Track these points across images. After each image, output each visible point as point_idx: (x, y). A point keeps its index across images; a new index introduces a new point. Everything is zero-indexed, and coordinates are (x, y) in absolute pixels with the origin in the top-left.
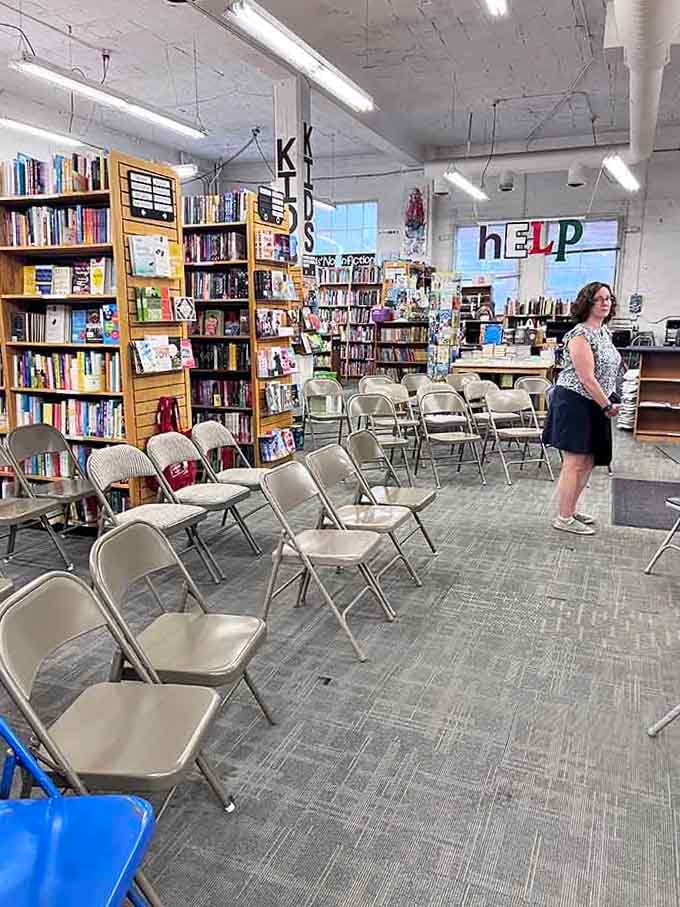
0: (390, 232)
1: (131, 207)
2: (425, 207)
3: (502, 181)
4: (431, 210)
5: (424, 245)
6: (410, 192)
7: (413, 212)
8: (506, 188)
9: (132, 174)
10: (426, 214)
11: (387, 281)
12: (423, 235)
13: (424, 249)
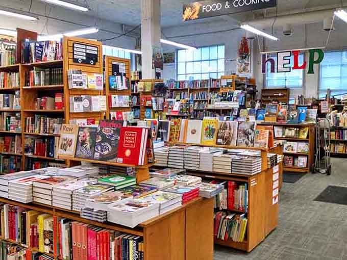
0: (231, 61)
1: (73, 58)
2: (249, 47)
3: (285, 29)
4: (252, 47)
5: (249, 67)
6: (241, 39)
7: (242, 49)
8: (287, 33)
9: (75, 44)
10: (249, 50)
11: (222, 86)
12: (248, 61)
13: (249, 69)
